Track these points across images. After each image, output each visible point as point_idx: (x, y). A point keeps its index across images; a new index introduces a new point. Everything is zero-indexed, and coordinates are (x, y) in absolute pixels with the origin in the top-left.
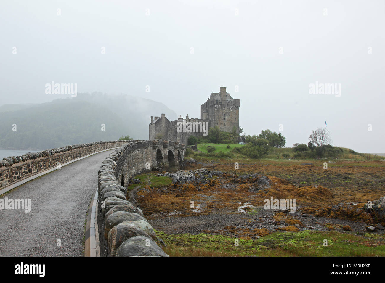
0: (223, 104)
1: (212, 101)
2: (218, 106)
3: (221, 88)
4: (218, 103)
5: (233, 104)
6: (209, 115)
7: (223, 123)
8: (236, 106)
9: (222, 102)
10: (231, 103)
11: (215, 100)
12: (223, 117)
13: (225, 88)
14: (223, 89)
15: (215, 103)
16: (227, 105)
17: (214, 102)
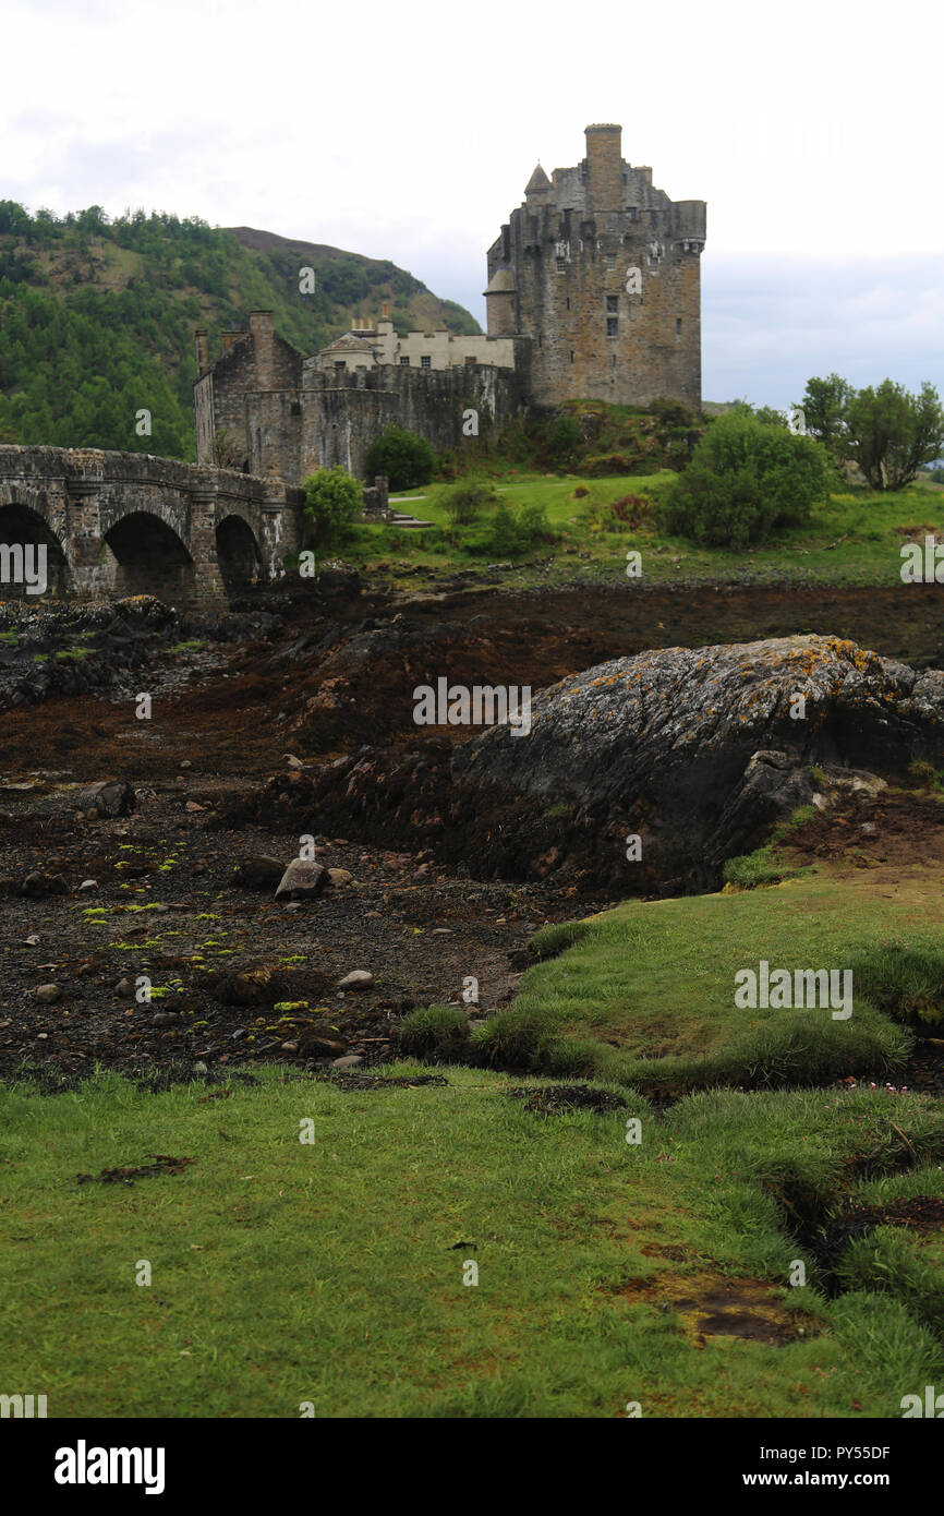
0: (603, 237)
1: (533, 220)
2: (575, 247)
3: (592, 132)
4: (575, 227)
5: (662, 229)
6: (519, 310)
7: (605, 354)
8: (682, 245)
9: (591, 223)
10: (654, 224)
11: (553, 211)
12: (601, 315)
13: (614, 132)
14: (604, 138)
15: (554, 229)
16: (628, 238)
17: (546, 226)
